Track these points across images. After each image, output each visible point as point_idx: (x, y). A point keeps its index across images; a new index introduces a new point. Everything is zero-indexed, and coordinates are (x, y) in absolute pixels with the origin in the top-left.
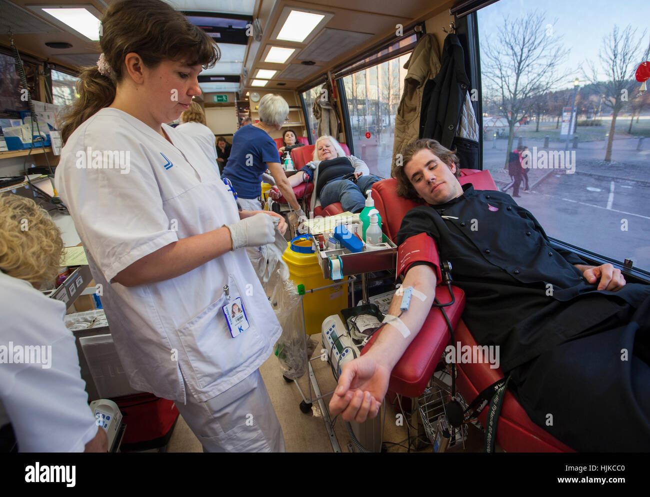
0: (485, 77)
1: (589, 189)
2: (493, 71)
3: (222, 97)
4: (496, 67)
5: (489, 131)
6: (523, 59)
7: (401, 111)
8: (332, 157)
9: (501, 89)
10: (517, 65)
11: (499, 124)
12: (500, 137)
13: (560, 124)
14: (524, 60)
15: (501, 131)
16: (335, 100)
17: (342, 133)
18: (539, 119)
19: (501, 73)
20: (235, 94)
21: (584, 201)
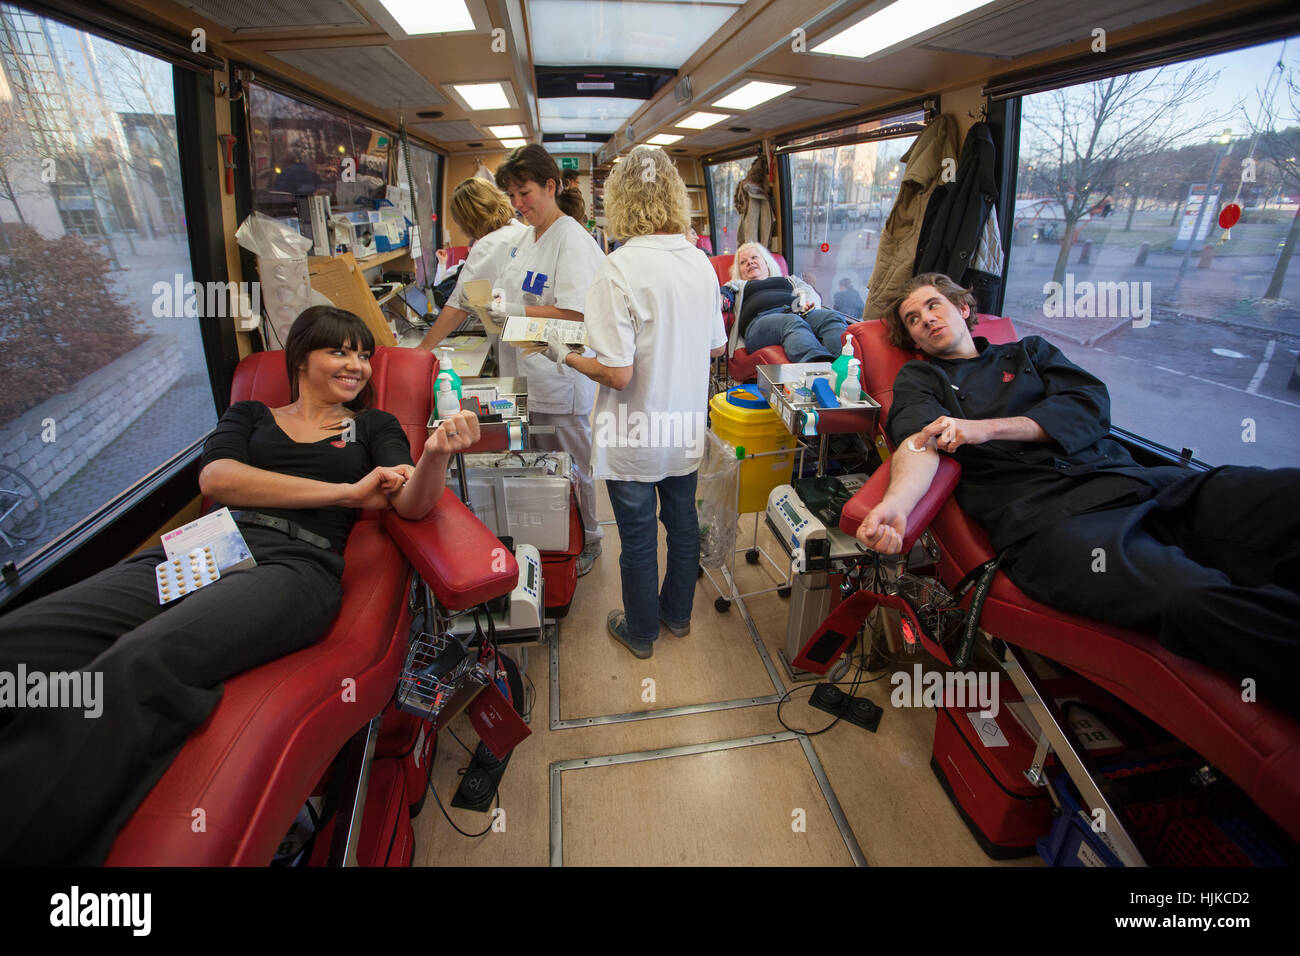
0: (1030, 125)
1: (1217, 351)
2: (1048, 114)
3: (569, 161)
4: (1056, 106)
5: (1025, 227)
6: (1113, 90)
7: (891, 225)
8: (762, 276)
9: (1059, 150)
10: (1099, 102)
11: (1047, 214)
12: (1046, 238)
13: (1178, 217)
14: (1117, 91)
15: (1048, 228)
16: (771, 185)
17: (776, 238)
18: (1135, 204)
19: (1064, 119)
20: (591, 157)
21: (1200, 374)
